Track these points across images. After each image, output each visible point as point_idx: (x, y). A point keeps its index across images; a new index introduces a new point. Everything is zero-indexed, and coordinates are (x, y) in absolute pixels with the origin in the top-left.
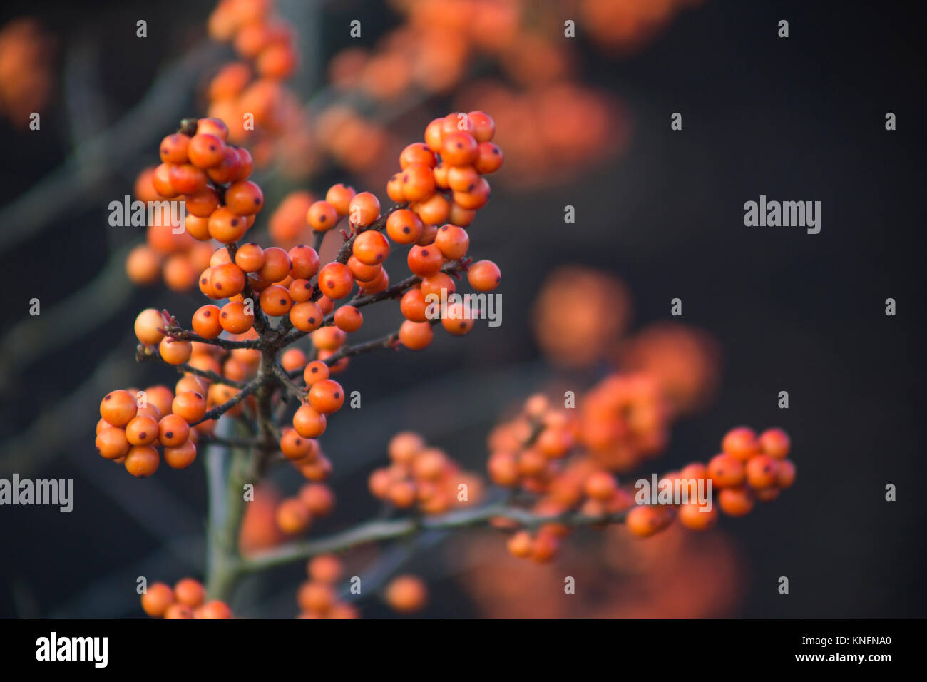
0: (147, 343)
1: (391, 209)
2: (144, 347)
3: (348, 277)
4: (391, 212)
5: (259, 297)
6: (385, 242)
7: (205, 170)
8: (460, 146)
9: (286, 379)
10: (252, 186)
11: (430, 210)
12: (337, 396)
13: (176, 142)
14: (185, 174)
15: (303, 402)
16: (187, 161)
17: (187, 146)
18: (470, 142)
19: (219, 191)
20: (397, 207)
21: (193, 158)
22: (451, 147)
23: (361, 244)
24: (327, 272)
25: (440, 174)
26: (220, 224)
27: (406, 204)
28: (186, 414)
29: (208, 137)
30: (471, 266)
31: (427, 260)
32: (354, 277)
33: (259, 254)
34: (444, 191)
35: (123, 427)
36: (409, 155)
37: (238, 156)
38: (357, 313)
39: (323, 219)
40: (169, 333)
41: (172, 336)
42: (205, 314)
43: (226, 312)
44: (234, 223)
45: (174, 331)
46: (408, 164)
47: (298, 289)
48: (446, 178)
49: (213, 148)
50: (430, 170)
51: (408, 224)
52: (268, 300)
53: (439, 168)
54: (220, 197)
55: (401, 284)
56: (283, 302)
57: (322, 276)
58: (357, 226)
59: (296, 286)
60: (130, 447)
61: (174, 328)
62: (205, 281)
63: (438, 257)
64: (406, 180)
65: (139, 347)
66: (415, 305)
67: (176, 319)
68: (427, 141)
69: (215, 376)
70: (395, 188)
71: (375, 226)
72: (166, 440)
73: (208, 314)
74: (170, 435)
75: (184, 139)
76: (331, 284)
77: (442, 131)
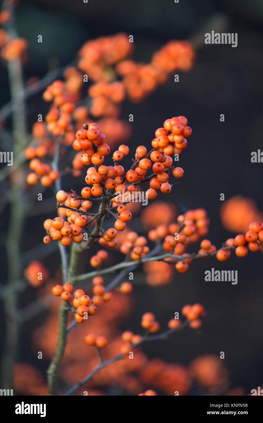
0: (61, 202)
1: (151, 151)
2: (59, 203)
3: (136, 175)
4: (151, 152)
5: (104, 183)
6: (150, 162)
7: (91, 141)
8: (178, 128)
9: (110, 211)
10: (106, 146)
11: (168, 150)
12: (130, 216)
13: (82, 131)
14: (86, 143)
15: (117, 219)
16: (87, 138)
17: (86, 133)
18: (181, 126)
19: (94, 148)
20: (153, 150)
21: (89, 137)
22: (175, 129)
23: (142, 163)
24: (129, 173)
25: (170, 138)
26: (96, 159)
27: (157, 149)
28: (80, 224)
29: (93, 129)
30: (173, 170)
31: (160, 168)
32: (138, 175)
33: (106, 168)
34: (172, 144)
35: (60, 229)
36: (158, 132)
37: (102, 135)
38: (136, 187)
39: (119, 156)
40: (74, 197)
41: (75, 198)
42: (86, 190)
43: (94, 189)
44: (100, 158)
45: (75, 196)
46: (159, 135)
47: (118, 180)
48: (173, 139)
49: (95, 133)
50: (167, 136)
51: (158, 155)
52: (108, 184)
53: (170, 136)
54: (95, 150)
55: (149, 177)
56: (113, 184)
57: (127, 175)
58: (139, 157)
59: (117, 179)
60: (62, 236)
61: (75, 195)
62: (87, 179)
63: (163, 167)
64: (159, 140)
65: (58, 203)
66: (155, 183)
67: (76, 192)
68: (164, 127)
69: (83, 212)
70: (154, 143)
71: (145, 157)
72: (74, 233)
73: (87, 190)
74: (75, 231)
75: (85, 131)
76: (131, 177)
77: (170, 123)
